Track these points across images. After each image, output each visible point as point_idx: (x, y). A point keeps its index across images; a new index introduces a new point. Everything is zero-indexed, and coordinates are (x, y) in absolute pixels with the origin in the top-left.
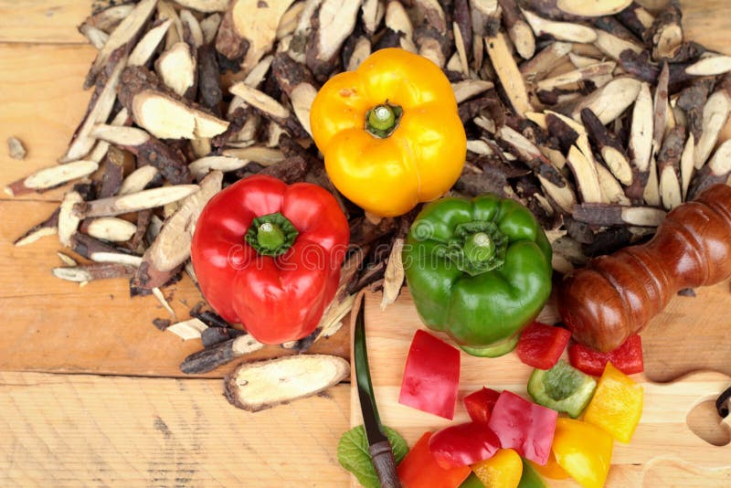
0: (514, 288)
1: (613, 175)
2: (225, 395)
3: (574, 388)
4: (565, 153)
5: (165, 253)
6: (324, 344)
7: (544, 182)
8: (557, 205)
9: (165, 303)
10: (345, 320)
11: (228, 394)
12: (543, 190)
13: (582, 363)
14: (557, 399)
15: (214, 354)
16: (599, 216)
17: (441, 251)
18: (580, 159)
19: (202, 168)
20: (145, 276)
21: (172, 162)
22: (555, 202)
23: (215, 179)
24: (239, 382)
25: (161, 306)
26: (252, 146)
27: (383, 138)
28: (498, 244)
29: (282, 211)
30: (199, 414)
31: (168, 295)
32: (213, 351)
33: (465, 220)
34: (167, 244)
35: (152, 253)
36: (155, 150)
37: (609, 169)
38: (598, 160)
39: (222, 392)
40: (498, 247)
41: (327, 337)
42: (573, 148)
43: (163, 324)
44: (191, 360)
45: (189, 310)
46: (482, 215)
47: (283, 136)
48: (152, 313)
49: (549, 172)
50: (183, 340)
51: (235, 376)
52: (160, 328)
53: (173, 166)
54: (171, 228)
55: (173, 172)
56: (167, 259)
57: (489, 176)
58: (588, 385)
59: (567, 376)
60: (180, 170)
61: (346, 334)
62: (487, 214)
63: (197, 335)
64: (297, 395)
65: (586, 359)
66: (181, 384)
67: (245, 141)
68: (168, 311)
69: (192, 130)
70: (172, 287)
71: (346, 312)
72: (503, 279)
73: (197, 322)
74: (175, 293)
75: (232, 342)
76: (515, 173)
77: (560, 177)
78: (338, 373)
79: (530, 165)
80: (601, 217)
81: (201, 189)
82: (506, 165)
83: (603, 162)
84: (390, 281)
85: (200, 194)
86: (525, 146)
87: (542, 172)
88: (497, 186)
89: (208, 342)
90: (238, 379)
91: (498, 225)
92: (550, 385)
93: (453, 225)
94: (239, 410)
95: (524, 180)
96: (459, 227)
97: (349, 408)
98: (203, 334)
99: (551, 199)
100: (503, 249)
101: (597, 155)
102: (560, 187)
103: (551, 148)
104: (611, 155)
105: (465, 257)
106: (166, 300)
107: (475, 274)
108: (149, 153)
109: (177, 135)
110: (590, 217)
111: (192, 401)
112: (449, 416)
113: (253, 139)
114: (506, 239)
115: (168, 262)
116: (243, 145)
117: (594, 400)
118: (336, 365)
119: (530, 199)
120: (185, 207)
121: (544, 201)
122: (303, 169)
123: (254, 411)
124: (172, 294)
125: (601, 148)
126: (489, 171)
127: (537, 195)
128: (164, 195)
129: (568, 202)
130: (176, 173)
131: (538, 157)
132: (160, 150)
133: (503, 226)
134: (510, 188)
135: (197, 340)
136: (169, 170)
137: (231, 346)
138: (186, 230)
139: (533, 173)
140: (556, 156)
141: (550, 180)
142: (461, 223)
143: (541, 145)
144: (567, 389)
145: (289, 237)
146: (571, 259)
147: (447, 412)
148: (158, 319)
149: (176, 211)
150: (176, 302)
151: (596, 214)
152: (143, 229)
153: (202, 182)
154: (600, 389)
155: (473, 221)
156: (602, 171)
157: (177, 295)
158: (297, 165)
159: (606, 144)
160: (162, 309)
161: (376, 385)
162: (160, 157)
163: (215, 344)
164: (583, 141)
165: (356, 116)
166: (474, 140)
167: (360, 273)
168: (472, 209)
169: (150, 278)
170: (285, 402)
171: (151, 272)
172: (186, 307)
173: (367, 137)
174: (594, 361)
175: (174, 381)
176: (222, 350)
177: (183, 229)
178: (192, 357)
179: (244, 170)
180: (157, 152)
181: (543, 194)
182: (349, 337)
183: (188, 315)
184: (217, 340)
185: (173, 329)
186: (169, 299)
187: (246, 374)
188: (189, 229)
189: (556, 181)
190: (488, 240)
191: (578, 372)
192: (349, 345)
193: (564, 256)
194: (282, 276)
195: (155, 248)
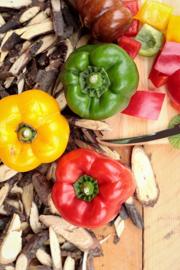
0: (117, 62)
1: (34, 17)
2: (153, 206)
3: (148, 34)
4: (24, 41)
5: (85, 241)
6: (124, 159)
7: (39, 51)
8: (52, 44)
9: (105, 239)
10: (112, 149)
11: (152, 205)
12: (44, 52)
13: (135, 30)
14: (154, 43)
15: (134, 213)
16: (60, 23)
17: (96, 101)
18: (27, 33)
19: (36, 225)
20: (96, 250)
21: (36, 242)
22: (51, 45)
23: (44, 219)
24: (147, 200)
25: (107, 241)
26: (22, 201)
27: (37, 133)
28: (91, 71)
29: (72, 184)
30: (162, 218)
31: (101, 238)
32: (132, 214)
33: (79, 88)
34: (80, 241)
35: (85, 248)
36: (30, 250)
37: (31, 19)
38: (27, 24)
39: (151, 207)
40: (93, 71)
41: (121, 158)
42: (22, 37)
43: (116, 239)
44: (137, 224)
45: (109, 227)
46: (75, 80)
47: (18, 185)
48: (111, 245)
49: (35, 49)
50: (125, 229)
51: (144, 202)
52: (119, 240)
53: (38, 241)
54: (72, 240)
55: (41, 240)
56: (87, 240)
57: (41, 79)
58: (147, 28)
59: (141, 38)
60: (40, 237)
61: (119, 148)
62: (74, 77)
63: (123, 222)
64: (152, 171)
65: (133, 29)
66: (147, 228)
67: (19, 205)
68: (110, 237)
69: (18, 232)
70: (97, 236)
71: (107, 148)
72: (112, 68)
73: (116, 223)
74: (99, 234)
75: (127, 204)
76: (34, 66)
77: (38, 43)
78: (140, 151)
79: (30, 59)
80: (60, 22)
81: (50, 225)
82: (29, 71)
83: (27, 22)
84: (98, 127)
85: (53, 226)
86: (20, 62)
87: (35, 53)
88: (46, 75)
89: (126, 217)
90: (146, 200)
91: (81, 72)
92: (146, 46)
93: (82, 94)
94: (159, 199)
95: (39, 61)
96: (83, 92)
97: (156, 145)
98: (123, 218)
99: (49, 48)
100: (95, 68)
101: (24, 25)
102: (43, 43)
103: (21, 48)
104: (24, 18)
105: (100, 88)
106: (103, 239)
107: (109, 82)
108: (32, 253)
109: (20, 240)
110: (61, 27)
111: (155, 222)
112: (163, 95)
113: (18, 201)
114: (89, 67)
115: (89, 239)
116: (22, 206)
117: (153, 24)
118: (137, 152)
119: (50, 58)
120: (60, 233)
121: (50, 52)
122: (39, 174)
123: (159, 192)
124: (100, 236)
125: (20, 23)
126: (38, 79)
127: (48, 55)
128: (54, 244)
129: (51, 39)
130: (42, 239)
131: (27, 54)
132: (29, 249)
133: (82, 69)
134: (46, 68)
135: (125, 222)
136: (41, 243)
137: (129, 205)
138: (72, 232)
139: (35, 57)
140: (25, 45)
141: (39, 48)
142: (81, 91)
143: (20, 53)
144: (148, 38)
145: (86, 179)
146: (80, 38)
147: (161, 97)
148: (114, 242)
149: (63, 237)
150: (105, 234)
151: (59, 24)
152: (69, 253)
153: (47, 225)
154: (148, 21)
155: (79, 84)
156: (32, 22)
157: (101, 233)
158: (37, 177)
159: (19, 20)
160: (109, 240)
161: (147, 132)
162: (33, 248)
163: (127, 213)
164: (18, 32)
165: (25, 148)
166: (17, 88)
167: (89, 143)
168: (72, 85)
169: (97, 248)
170: (155, 177)
171: (94, 248)
172: (107, 228)
173: (36, 141)
174: (134, 25)
175: (145, 231)
176: (131, 209)
177: (72, 233)
178: (135, 224)
179: (37, 204)
180: (31, 249)
181: (47, 52)
182: (120, 147)
183: (112, 227)
184: (125, 212)
185: (119, 234)
186: (103, 237)
187: (142, 196)
188: (71, 230)
189: (40, 45)
190: (94, 76)
191: (140, 33)
192: (124, 147)
193: (78, 41)
194: (111, 181)
195: (82, 247)
